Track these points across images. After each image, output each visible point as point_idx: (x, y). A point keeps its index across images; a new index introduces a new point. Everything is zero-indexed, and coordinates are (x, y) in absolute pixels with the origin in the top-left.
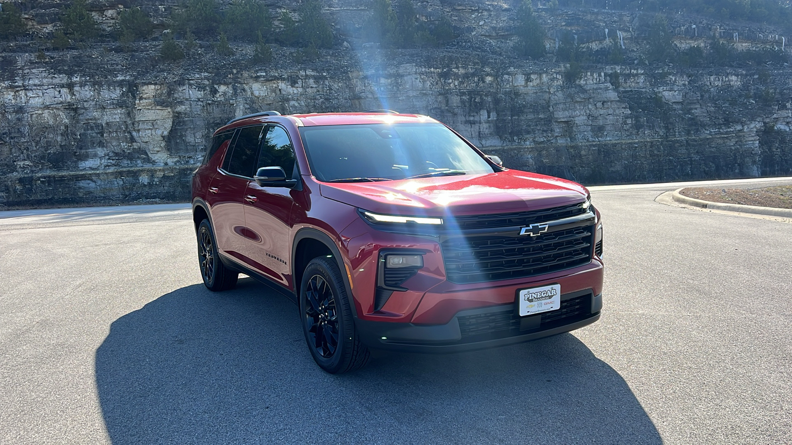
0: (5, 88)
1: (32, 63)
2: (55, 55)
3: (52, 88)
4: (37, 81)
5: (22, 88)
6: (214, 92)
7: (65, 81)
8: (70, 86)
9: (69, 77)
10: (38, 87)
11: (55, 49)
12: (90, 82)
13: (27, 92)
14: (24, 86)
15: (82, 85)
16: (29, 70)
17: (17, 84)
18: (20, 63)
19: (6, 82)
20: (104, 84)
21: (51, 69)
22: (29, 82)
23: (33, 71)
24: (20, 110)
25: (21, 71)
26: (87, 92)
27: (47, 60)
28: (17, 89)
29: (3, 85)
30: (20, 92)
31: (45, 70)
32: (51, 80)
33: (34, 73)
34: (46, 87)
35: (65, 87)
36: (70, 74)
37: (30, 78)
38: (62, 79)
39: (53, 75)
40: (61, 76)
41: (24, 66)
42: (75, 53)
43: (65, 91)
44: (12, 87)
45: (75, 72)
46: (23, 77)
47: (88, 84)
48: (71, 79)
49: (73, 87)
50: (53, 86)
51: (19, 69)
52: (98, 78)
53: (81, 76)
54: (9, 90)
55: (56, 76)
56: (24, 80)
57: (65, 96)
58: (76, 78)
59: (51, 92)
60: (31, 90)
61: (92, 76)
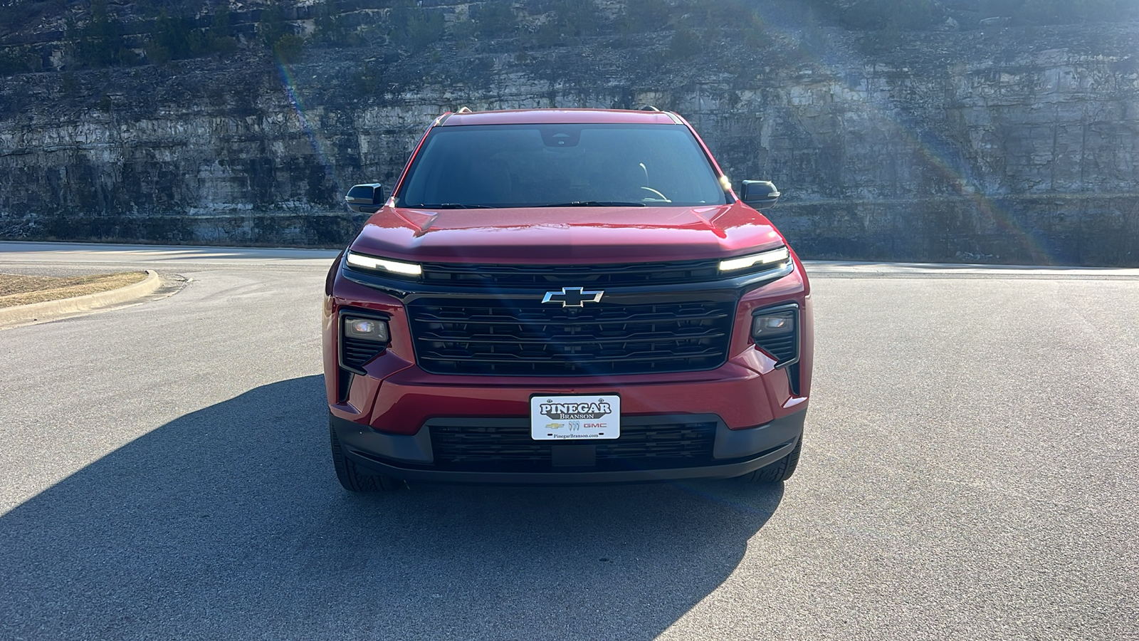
0: (479, 98)
1: (510, 65)
2: (538, 54)
3: (531, 98)
4: (514, 90)
5: (497, 99)
6: (734, 100)
7: (545, 89)
9: (550, 83)
10: (515, 98)
11: (541, 47)
12: (575, 89)
13: (502, 103)
14: (499, 96)
16: (506, 75)
17: (491, 93)
18: (497, 66)
19: (480, 92)
20: (592, 93)
21: (531, 73)
22: (506, 91)
23: (512, 76)
25: (497, 76)
27: (529, 61)
28: (491, 100)
29: (476, 94)
30: (495, 104)
31: (524, 75)
32: (530, 88)
33: (511, 79)
34: (523, 97)
35: (546, 97)
36: (553, 79)
37: (507, 86)
38: (544, 86)
39: (533, 81)
40: (542, 82)
41: (500, 70)
42: (563, 50)
43: (545, 101)
44: (486, 98)
45: (559, 76)
46: (500, 85)
47: (573, 92)
48: (553, 86)
49: (555, 96)
50: (532, 96)
51: (496, 74)
52: (585, 84)
53: (565, 82)
54: (483, 101)
55: (536, 82)
56: (499, 88)
58: (560, 84)
60: (507, 101)
61: (578, 81)
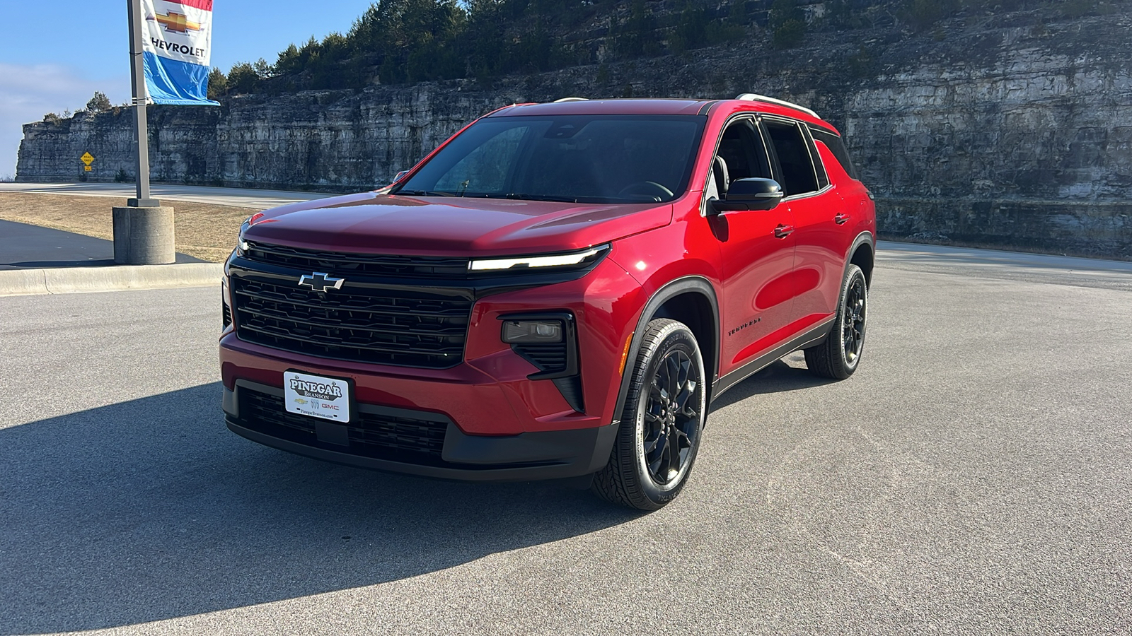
0: (980, 78)
1: (1022, 40)
2: (1060, 26)
3: (1043, 75)
4: (1023, 67)
5: (1002, 77)
7: (1063, 65)
8: (1070, 72)
9: (1070, 59)
10: (1024, 76)
11: (1067, 17)
12: (1101, 64)
13: (1007, 82)
14: (1004, 74)
15: (1088, 69)
16: (1016, 51)
17: (996, 71)
18: (1006, 41)
19: (983, 70)
20: (1123, 67)
21: (1048, 48)
22: (1013, 69)
23: (1022, 52)
24: (993, 108)
25: (1005, 53)
26: (1091, 81)
27: (1046, 35)
28: (995, 79)
29: (979, 74)
30: (998, 84)
31: (1038, 50)
32: (1043, 64)
33: (1022, 55)
34: (1033, 75)
35: (1062, 74)
36: (1073, 53)
37: (1015, 63)
38: (1061, 61)
39: (1048, 57)
40: (1060, 57)
41: (1010, 46)
42: (1093, 20)
43: (1061, 79)
44: (988, 76)
45: (1082, 50)
46: (1007, 62)
47: (1097, 67)
48: (1073, 61)
49: (1075, 73)
50: (1045, 73)
51: (1004, 50)
52: (1115, 58)
53: (1089, 57)
54: (985, 80)
55: (1052, 57)
56: (1006, 66)
57: (1061, 87)
58: (1082, 59)
59: (1040, 82)
60: (1012, 79)
61: (1106, 55)
